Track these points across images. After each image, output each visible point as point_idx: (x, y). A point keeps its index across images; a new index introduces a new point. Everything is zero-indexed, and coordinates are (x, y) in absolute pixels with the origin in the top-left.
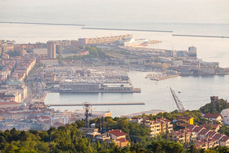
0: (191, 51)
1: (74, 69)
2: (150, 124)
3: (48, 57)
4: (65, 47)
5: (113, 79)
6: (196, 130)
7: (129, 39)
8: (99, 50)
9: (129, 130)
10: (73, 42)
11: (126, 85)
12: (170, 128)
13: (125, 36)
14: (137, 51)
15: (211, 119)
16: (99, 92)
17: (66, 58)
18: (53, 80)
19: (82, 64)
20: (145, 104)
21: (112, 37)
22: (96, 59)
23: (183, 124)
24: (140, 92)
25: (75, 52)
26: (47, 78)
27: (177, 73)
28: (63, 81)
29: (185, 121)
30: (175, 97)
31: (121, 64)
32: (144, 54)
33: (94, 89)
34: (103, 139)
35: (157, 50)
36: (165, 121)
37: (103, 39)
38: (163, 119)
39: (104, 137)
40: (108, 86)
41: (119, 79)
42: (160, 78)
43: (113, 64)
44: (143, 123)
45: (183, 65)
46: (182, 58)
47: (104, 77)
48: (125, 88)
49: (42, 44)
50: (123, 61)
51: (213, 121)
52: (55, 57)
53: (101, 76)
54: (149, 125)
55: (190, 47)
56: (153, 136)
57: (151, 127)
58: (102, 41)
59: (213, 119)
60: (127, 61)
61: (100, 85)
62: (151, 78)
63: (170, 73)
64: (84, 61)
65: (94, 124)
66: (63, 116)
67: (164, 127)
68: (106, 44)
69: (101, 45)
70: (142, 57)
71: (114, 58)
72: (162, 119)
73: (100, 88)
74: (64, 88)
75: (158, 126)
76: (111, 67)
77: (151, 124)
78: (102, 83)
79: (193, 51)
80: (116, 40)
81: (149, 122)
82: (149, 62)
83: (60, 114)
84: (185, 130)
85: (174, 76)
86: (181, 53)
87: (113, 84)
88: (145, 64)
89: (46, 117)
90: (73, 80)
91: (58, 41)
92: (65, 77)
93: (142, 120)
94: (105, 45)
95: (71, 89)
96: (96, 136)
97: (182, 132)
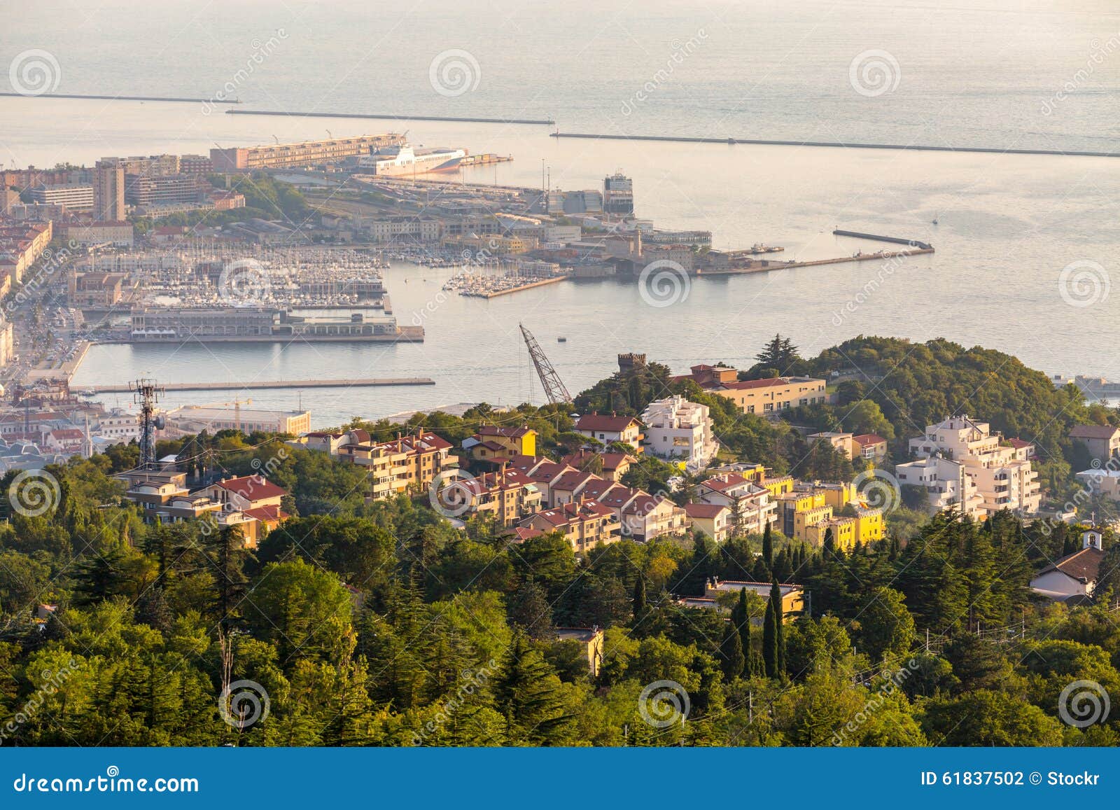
0: (612, 192)
1: (188, 260)
2: (372, 456)
3: (98, 217)
4: (158, 180)
5: (326, 293)
6: (543, 476)
7: (394, 151)
8: (282, 190)
9: (294, 478)
10: (190, 163)
11: (372, 317)
12: (448, 467)
13: (379, 139)
14: (419, 193)
15: (602, 437)
16: (273, 342)
17: (164, 221)
18: (111, 301)
19: (218, 240)
20: (434, 383)
21: (333, 144)
22: (269, 222)
23: (497, 454)
24: (422, 341)
25: (195, 198)
26: (89, 293)
27: (557, 271)
28: (146, 302)
29: (505, 442)
30: (539, 359)
31: (361, 241)
32: (445, 202)
33: (256, 331)
34: (197, 509)
35: (492, 190)
36: (430, 443)
37: (302, 151)
38: (423, 436)
39: (201, 505)
40: (306, 321)
41: (348, 294)
42: (495, 291)
43: (331, 241)
44: (346, 452)
45: (582, 241)
46: (579, 216)
47: (295, 287)
48: (368, 328)
49: (76, 168)
50: (369, 228)
51: (608, 441)
52: (122, 216)
53: (286, 283)
54: (370, 457)
55: (609, 177)
56: (382, 498)
57: (375, 468)
58: (297, 158)
59: (608, 436)
60: (382, 229)
61: (278, 316)
62: (462, 291)
63: (534, 270)
64: (227, 231)
65: (171, 459)
66: (133, 430)
67: (424, 465)
68: (310, 169)
69: (293, 171)
70: (438, 215)
71: (336, 221)
72: (417, 438)
73: (277, 328)
74: (147, 330)
75: (403, 463)
76: (321, 252)
77: (376, 454)
78: (285, 309)
79: (621, 192)
80: (349, 153)
81: (368, 449)
82: (459, 232)
83: (124, 421)
84: (500, 474)
85: (547, 281)
86: (576, 200)
87: (325, 313)
88: (448, 238)
89: (71, 435)
90: (183, 300)
91: (135, 158)
92: (155, 287)
93: (343, 440)
94: (307, 174)
95: (172, 332)
96: (172, 499)
97: (490, 482)
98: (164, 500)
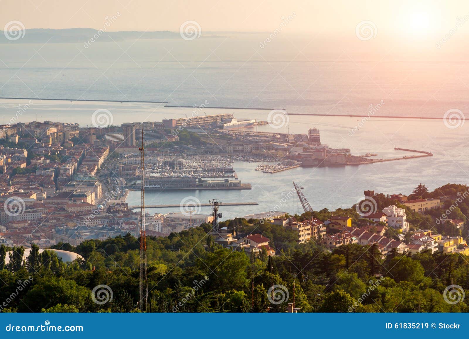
0: (312, 135)
1: (160, 160)
2: (298, 227)
3: (125, 145)
4: (146, 131)
5: (213, 172)
6: (357, 234)
7: (230, 120)
8: (191, 134)
9: (271, 235)
10: (157, 124)
11: (231, 180)
12: (323, 231)
13: (223, 116)
14: (241, 135)
15: (373, 220)
16: (196, 190)
17: (149, 145)
18: (135, 175)
19: (170, 153)
20: (258, 204)
21: (207, 117)
22: (188, 146)
23: (338, 226)
24: (251, 189)
25: (160, 137)
26: (126, 172)
27: (296, 163)
28: (147, 175)
29: (341, 222)
30: (300, 195)
31: (222, 152)
32: (251, 138)
33: (190, 186)
34: (241, 246)
35: (267, 134)
36: (316, 222)
37: (196, 120)
38: (314, 220)
40: (208, 182)
41: (221, 172)
42: (275, 171)
43: (212, 153)
44: (288, 225)
45: (303, 152)
46: (301, 143)
47: (200, 169)
48: (231, 184)
49: (115, 127)
50: (225, 148)
51: (376, 222)
52: (134, 144)
53: (198, 168)
54: (297, 227)
55: (311, 129)
56: (303, 242)
57: (299, 231)
58: (194, 123)
59: (376, 220)
60: (230, 148)
61: (197, 180)
62: (262, 171)
63: (288, 163)
64: (173, 149)
65: (225, 228)
66: (153, 222)
67: (315, 230)
68: (199, 127)
69: (193, 128)
70: (249, 143)
71: (212, 146)
72: (312, 221)
73: (198, 184)
74: (150, 185)
75: (308, 230)
76: (209, 157)
77: (300, 226)
78: (200, 177)
79: (315, 134)
80: (213, 121)
81: (296, 224)
82: (258, 149)
83: (150, 218)
84: (343, 233)
85: (293, 167)
86: (298, 137)
87: (213, 179)
88: (254, 151)
89: (131, 224)
90: (161, 175)
91: (137, 123)
92: (149, 170)
93: (287, 221)
94: (198, 128)
95: (159, 186)
96: (232, 243)
97: (340, 236)
98: (229, 243)
